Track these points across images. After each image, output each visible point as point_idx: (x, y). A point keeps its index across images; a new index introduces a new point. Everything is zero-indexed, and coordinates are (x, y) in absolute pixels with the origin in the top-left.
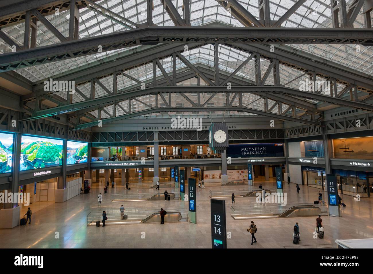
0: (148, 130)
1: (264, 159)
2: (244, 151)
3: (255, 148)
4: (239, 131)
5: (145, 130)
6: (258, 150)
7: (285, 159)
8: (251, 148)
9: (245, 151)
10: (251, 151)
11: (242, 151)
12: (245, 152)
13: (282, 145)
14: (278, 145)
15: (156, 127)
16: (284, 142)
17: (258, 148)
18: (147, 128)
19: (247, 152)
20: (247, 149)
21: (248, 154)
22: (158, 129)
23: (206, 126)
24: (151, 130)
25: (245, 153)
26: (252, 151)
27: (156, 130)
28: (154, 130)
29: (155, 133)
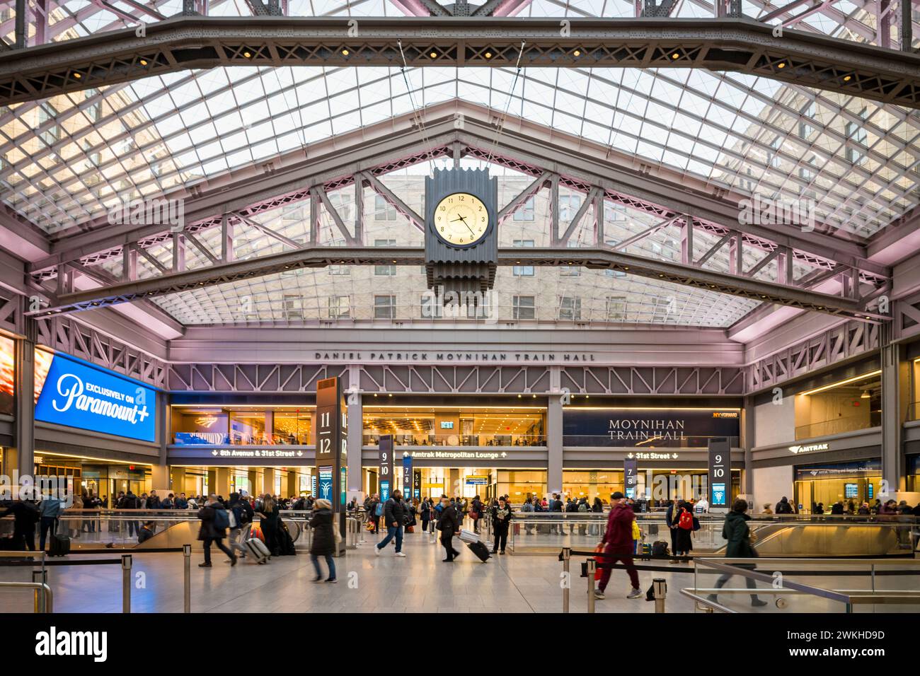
0: (332, 361)
1: (678, 453)
2: (616, 429)
3: (650, 423)
4: (605, 369)
5: (322, 361)
6: (660, 427)
7: (743, 453)
8: (640, 422)
9: (621, 429)
10: (639, 429)
11: (613, 429)
12: (621, 433)
13: (735, 415)
14: (723, 414)
15: (355, 354)
16: (742, 407)
17: (660, 422)
18: (327, 356)
19: (626, 434)
20: (626, 424)
21: (630, 438)
22: (359, 358)
23: (503, 354)
24: (339, 361)
25: (620, 436)
26: (642, 430)
27: (355, 361)
28: (347, 361)
29: (351, 369)
